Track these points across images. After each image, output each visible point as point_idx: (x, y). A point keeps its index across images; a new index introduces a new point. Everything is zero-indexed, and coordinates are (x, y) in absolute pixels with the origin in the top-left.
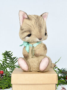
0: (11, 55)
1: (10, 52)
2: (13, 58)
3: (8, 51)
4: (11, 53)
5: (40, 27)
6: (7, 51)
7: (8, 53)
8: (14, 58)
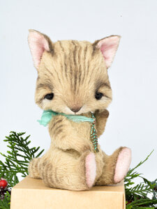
0: (27, 141)
1: (23, 134)
2: (32, 149)
3: (18, 132)
4: (27, 138)
5: (76, 78)
6: (15, 133)
7: (18, 137)
8: (34, 148)
